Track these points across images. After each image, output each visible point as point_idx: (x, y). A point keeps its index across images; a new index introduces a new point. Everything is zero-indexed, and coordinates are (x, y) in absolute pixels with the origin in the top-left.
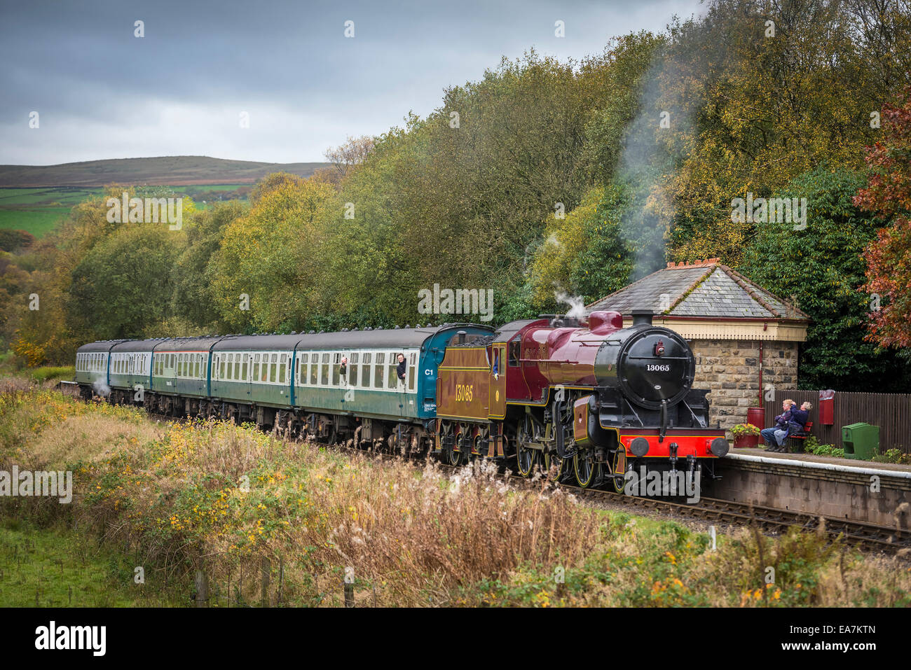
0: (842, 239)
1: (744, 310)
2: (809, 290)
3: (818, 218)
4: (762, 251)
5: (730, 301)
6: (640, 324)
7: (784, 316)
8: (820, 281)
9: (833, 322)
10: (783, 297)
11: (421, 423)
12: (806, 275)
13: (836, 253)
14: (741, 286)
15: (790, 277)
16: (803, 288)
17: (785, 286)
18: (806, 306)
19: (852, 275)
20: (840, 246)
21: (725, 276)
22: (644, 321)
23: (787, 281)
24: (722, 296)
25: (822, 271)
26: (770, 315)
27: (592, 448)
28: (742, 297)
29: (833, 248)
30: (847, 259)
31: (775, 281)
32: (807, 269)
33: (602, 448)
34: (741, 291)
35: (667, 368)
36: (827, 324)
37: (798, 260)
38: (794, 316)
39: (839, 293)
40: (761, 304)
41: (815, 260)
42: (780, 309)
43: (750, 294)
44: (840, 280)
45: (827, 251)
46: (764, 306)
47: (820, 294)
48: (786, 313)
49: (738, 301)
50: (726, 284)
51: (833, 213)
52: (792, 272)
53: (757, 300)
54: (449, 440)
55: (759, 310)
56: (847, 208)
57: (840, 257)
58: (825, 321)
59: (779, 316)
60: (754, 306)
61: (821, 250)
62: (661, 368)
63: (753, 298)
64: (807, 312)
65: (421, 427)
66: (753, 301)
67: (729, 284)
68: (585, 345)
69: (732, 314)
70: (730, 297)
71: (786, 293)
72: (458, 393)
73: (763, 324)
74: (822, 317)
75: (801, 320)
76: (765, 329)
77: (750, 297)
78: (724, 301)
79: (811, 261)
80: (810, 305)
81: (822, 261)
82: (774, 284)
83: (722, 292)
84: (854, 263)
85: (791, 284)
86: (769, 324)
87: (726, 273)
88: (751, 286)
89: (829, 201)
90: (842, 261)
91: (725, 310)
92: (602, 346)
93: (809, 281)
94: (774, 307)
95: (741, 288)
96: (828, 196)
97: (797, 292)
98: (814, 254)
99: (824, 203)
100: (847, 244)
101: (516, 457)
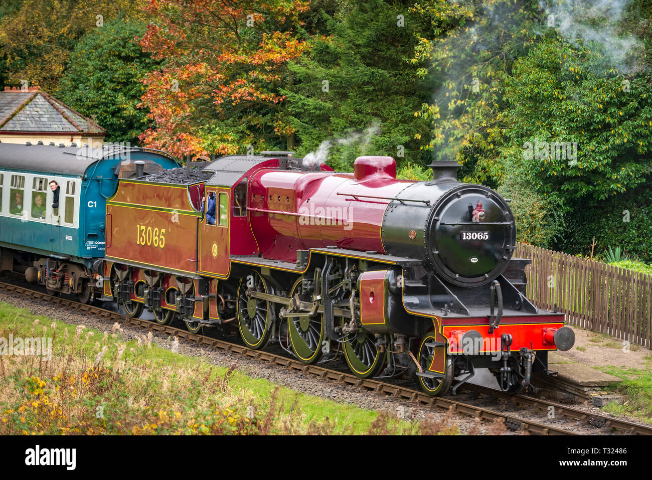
0: (129, 74)
1: (56, 126)
2: (106, 112)
3: (112, 58)
4: (73, 80)
5: (46, 120)
6: (444, 178)
7: (86, 131)
8: (113, 105)
9: (122, 135)
10: (87, 116)
11: (82, 262)
12: (104, 100)
13: (126, 84)
14: (55, 108)
15: (92, 101)
16: (102, 110)
17: (89, 108)
18: (102, 123)
19: (136, 100)
20: (128, 79)
21: (43, 100)
22: (448, 174)
23: (90, 104)
24: (41, 116)
25: (115, 97)
26: (75, 130)
27: (387, 335)
28: (55, 116)
29: (123, 81)
30: (132, 88)
31: (82, 104)
32: (104, 96)
33: (403, 336)
34: (55, 112)
35: (485, 236)
36: (119, 136)
37: (99, 89)
38: (95, 130)
39: (126, 113)
40: (69, 122)
41: (109, 89)
42: (83, 124)
43: (62, 114)
44: (127, 104)
45: (119, 83)
46: (71, 123)
47: (113, 114)
48: (88, 128)
49: (53, 120)
50: (44, 106)
51: (123, 54)
52: (94, 97)
53: (66, 118)
54: (125, 288)
55: (67, 126)
56: (133, 51)
57: (128, 87)
58: (117, 134)
59: (82, 131)
60: (63, 123)
61: (114, 82)
62: (479, 236)
63: (63, 117)
64: (104, 127)
65: (82, 267)
66: (64, 120)
67: (46, 106)
68: (357, 200)
69: (47, 130)
70: (46, 116)
71: (89, 113)
72: (141, 236)
73: (70, 137)
74: (115, 130)
75: (99, 133)
76: (72, 140)
77: (61, 116)
78: (42, 119)
79: (107, 91)
80: (106, 122)
81: (115, 90)
82: (81, 106)
83: (41, 113)
84: (137, 92)
85: (93, 107)
86: (74, 137)
87: (45, 98)
88: (62, 107)
89: (120, 45)
90: (129, 90)
91: (42, 126)
92: (391, 205)
93: (105, 104)
94: (79, 124)
95: (55, 110)
96: (119, 41)
97: (97, 113)
98: (108, 85)
99: (116, 46)
100: (133, 77)
101: (236, 321)
